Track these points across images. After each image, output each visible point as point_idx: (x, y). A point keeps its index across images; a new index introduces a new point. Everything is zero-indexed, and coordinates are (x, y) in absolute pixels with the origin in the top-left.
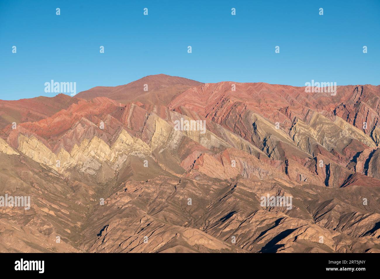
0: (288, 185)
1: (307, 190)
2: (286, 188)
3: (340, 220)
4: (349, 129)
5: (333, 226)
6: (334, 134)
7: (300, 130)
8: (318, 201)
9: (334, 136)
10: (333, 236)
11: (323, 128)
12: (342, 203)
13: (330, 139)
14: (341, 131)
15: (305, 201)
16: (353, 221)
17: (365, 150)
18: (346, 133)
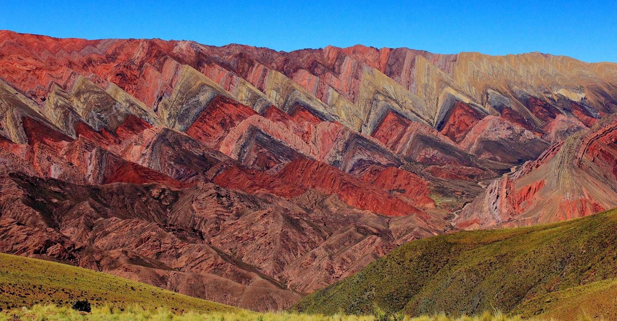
1: (53, 188)
4: (127, 101)
6: (105, 108)
7: (58, 101)
8: (66, 203)
11: (90, 98)
12: (97, 205)
13: (99, 114)
14: (115, 104)
15: (50, 202)
17: (145, 131)
18: (123, 107)
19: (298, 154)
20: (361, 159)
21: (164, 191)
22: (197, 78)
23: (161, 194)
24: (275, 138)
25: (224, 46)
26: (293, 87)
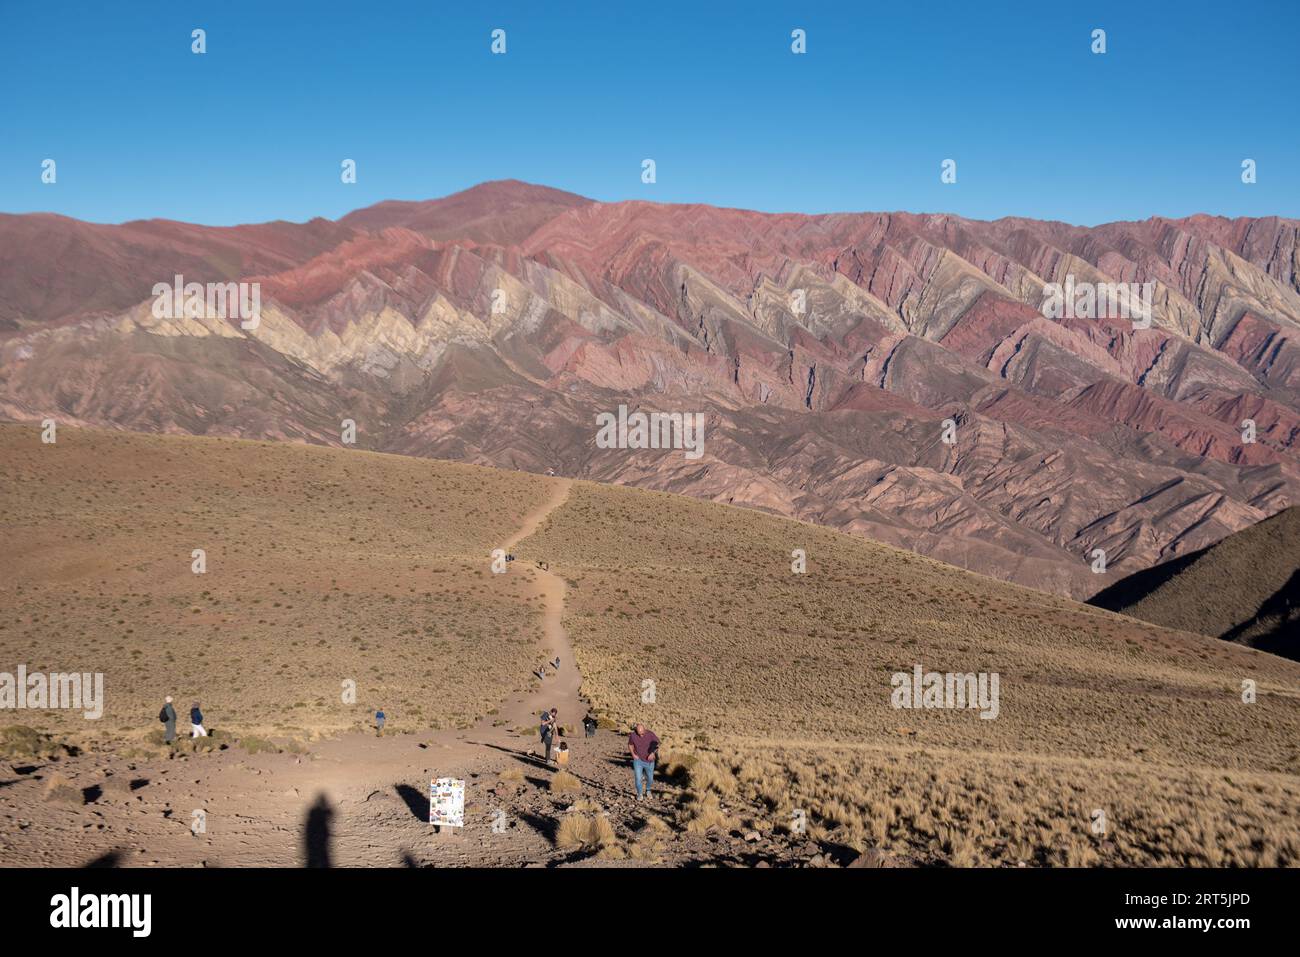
0: (729, 406)
1: (762, 416)
2: (724, 410)
3: (813, 470)
4: (859, 298)
5: (799, 480)
6: (830, 307)
7: (767, 299)
8: (778, 435)
9: (829, 311)
10: (794, 497)
12: (820, 440)
13: (822, 316)
14: (844, 302)
15: (758, 434)
16: (834, 471)
17: (884, 339)
18: (853, 306)
19: (1101, 373)
20: (1198, 382)
21: (909, 422)
22: (957, 266)
23: (905, 426)
24: (1069, 351)
25: (998, 220)
26: (1096, 277)
